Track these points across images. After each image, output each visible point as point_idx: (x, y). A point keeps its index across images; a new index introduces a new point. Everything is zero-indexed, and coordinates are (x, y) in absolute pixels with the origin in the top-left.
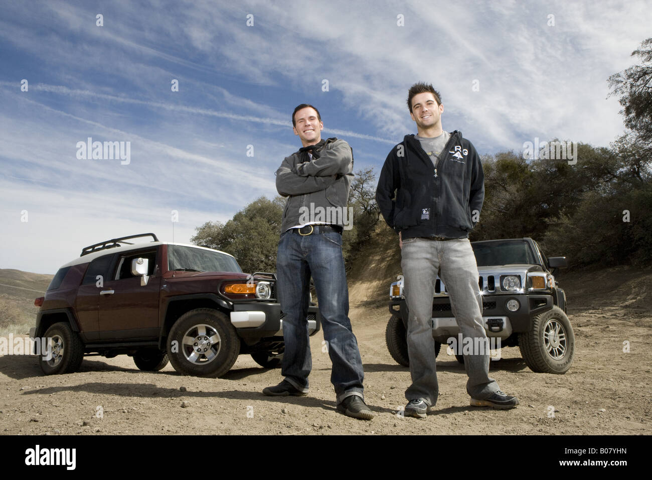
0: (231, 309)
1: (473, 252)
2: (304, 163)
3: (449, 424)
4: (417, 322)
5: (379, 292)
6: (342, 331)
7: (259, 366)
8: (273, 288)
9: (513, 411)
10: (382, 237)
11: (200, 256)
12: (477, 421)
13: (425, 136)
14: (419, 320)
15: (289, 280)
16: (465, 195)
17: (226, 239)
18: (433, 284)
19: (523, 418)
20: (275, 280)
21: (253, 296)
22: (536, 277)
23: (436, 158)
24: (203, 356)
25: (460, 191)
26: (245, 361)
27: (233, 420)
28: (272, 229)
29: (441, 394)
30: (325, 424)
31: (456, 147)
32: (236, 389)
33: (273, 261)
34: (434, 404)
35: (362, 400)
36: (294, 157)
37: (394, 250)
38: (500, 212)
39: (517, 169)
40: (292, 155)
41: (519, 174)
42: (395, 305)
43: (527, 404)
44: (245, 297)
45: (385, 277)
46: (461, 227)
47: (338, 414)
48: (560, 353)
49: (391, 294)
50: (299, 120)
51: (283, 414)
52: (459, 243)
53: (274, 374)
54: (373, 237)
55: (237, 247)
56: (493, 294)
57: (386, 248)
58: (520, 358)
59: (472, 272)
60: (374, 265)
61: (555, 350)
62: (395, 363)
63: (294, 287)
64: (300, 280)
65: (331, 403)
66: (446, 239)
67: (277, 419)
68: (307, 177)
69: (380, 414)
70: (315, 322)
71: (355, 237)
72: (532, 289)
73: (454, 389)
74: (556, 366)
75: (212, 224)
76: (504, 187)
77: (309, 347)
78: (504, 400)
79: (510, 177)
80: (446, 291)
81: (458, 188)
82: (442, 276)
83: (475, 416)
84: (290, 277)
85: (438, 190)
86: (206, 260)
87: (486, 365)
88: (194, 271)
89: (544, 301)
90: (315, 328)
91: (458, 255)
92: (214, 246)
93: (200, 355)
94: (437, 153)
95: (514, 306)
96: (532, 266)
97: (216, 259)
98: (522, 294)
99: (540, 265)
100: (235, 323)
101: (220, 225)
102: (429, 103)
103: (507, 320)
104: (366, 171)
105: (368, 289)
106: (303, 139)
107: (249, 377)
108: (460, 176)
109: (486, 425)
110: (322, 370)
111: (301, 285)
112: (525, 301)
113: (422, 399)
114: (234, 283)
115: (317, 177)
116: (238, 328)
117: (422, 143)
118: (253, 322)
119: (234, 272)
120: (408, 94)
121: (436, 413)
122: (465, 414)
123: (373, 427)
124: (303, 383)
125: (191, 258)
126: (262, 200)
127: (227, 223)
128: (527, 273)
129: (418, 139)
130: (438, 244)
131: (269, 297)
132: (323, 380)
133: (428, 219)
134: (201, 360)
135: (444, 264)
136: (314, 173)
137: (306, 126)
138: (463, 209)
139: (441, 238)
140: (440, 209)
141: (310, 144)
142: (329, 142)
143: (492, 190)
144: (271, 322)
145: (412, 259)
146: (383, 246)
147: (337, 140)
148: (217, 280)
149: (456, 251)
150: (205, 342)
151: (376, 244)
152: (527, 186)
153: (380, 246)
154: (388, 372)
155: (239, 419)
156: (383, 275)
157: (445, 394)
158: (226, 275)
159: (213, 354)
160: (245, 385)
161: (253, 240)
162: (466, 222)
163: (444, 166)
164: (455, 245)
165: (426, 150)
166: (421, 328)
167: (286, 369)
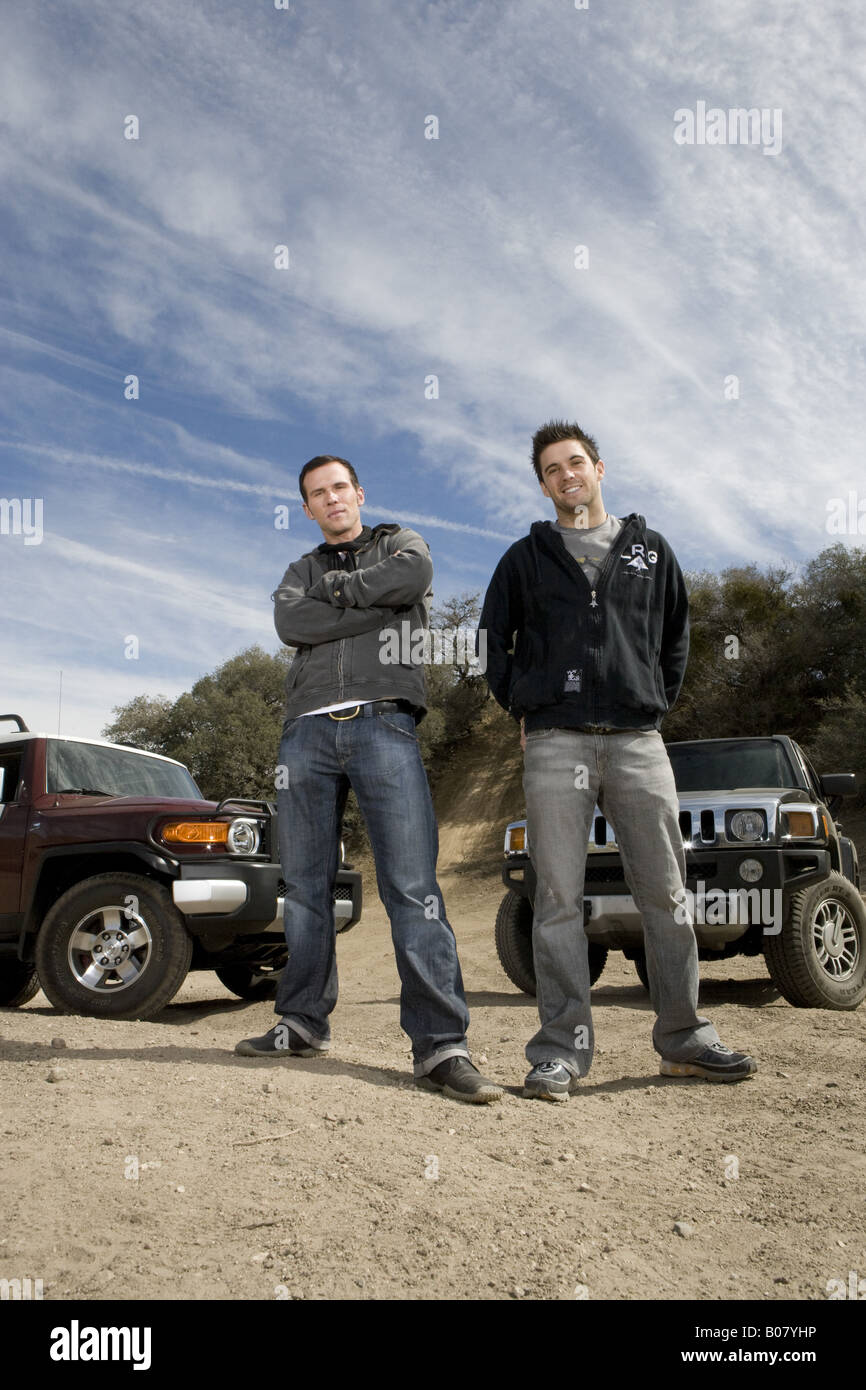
0: (175, 874)
1: (667, 758)
3: (614, 1113)
4: (554, 901)
5: (487, 845)
7: (234, 997)
8: (264, 833)
9: (746, 1086)
10: (495, 732)
11: (114, 762)
12: (672, 1106)
13: (571, 526)
14: (557, 895)
15: (304, 815)
16: (652, 643)
17: (176, 732)
18: (588, 824)
19: (765, 1099)
20: (268, 815)
21: (222, 847)
22: (796, 812)
23: (594, 570)
24: (113, 975)
25: (642, 635)
26: (203, 984)
27: (155, 1108)
28: (272, 714)
29: (602, 1051)
30: (352, 1114)
31: (633, 547)
32: (175, 1043)
34: (585, 1071)
36: (310, 562)
38: (730, 685)
39: (763, 601)
41: (768, 611)
42: (514, 869)
43: (775, 1070)
44: (206, 851)
45: (501, 814)
46: (644, 707)
48: (845, 967)
49: (507, 846)
50: (313, 492)
51: (265, 1094)
52: (639, 740)
53: (262, 1012)
54: (477, 733)
55: (198, 750)
56: (712, 848)
57: (504, 755)
58: (767, 979)
59: (665, 797)
60: (477, 790)
61: (836, 961)
62: (516, 990)
63: (313, 830)
66: (613, 732)
67: (251, 1104)
70: (349, 903)
71: (441, 731)
72: (788, 837)
73: (629, 1042)
74: (838, 993)
75: (149, 701)
76: (738, 636)
78: (727, 1063)
79: (749, 616)
80: (617, 840)
81: (638, 629)
82: (605, 806)
83: (669, 1097)
84: (307, 808)
85: (599, 635)
86: (127, 772)
87: (692, 990)
88: (101, 794)
89: (812, 861)
90: (349, 915)
91: (638, 763)
92: (152, 745)
93: (106, 971)
94: (596, 559)
95: (753, 871)
96: (789, 791)
97: (149, 770)
98: (769, 848)
99: (805, 790)
100: (182, 903)
101: (164, 702)
102: (575, 462)
104: (463, 600)
105: (466, 838)
106: (325, 528)
107: (209, 1018)
108: (641, 606)
109: (689, 1115)
110: (364, 1003)
112: (776, 862)
113: (560, 1060)
114: (183, 822)
116: (188, 915)
117: (566, 537)
118: (220, 903)
119: (185, 799)
120: (532, 444)
121: (589, 1090)
122: (648, 1093)
123: (453, 1120)
124: (321, 1030)
125: (94, 768)
126: (253, 655)
127: (180, 700)
128: (779, 805)
129: (558, 530)
130: (598, 742)
131: (255, 850)
132: (362, 1025)
133: (579, 691)
134: (109, 982)
135: (610, 782)
138: (647, 671)
139: (604, 730)
140: (603, 672)
142: (384, 534)
143: (716, 642)
144: (259, 903)
145: (546, 771)
146: (496, 752)
147: (399, 529)
148: (148, 815)
149: (635, 756)
150: (118, 944)
151: (482, 747)
152: (782, 635)
153: (492, 751)
154: (497, 1008)
155: (169, 1104)
156: (496, 810)
157: (609, 1052)
158: (167, 804)
159: (134, 969)
160: (196, 1034)
161: (232, 735)
162: (654, 699)
163: (609, 586)
164: (632, 744)
165: (573, 553)
166: (561, 913)
167: (285, 1002)
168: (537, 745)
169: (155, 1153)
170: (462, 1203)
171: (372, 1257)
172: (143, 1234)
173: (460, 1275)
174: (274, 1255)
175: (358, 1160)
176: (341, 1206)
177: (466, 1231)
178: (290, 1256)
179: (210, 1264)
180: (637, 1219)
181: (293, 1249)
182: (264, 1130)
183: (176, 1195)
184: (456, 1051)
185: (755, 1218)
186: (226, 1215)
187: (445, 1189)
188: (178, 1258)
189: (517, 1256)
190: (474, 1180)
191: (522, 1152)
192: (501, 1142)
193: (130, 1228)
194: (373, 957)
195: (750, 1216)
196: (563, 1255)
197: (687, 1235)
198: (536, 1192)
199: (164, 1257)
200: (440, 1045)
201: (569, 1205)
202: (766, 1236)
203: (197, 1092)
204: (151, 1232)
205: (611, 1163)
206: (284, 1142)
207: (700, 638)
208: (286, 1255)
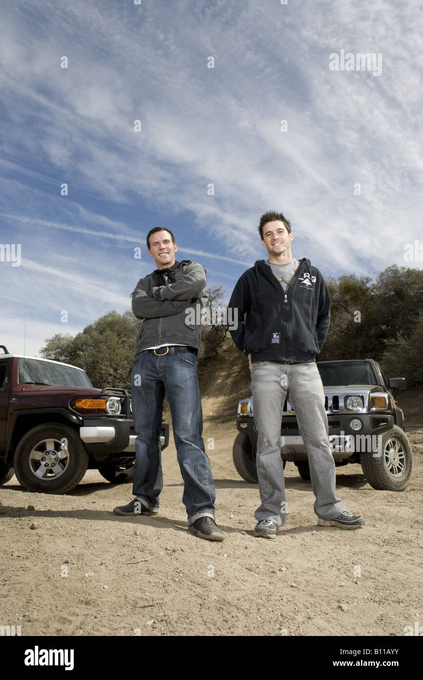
0: (81, 424)
1: (319, 376)
2: (161, 287)
3: (298, 544)
4: (267, 444)
5: (224, 408)
6: (195, 452)
7: (106, 481)
8: (123, 404)
9: (359, 531)
10: (228, 353)
11: (50, 369)
12: (325, 541)
13: (276, 262)
14: (268, 441)
15: (143, 400)
16: (313, 320)
17: (76, 351)
18: (282, 406)
19: (369, 538)
20: (125, 396)
21: (102, 411)
22: (377, 397)
23: (286, 285)
24: (51, 471)
25: (309, 317)
26: (93, 475)
27: (85, 544)
28: (121, 343)
30: (178, 547)
31: (305, 274)
32: (86, 508)
33: (121, 374)
35: (214, 521)
37: (240, 366)
38: (342, 332)
39: (358, 292)
40: (147, 276)
41: (360, 297)
42: (243, 422)
43: (372, 523)
44: (95, 413)
45: (231, 393)
46: (309, 351)
47: (190, 536)
48: (399, 471)
49: (239, 412)
50: (154, 243)
51: (135, 536)
52: (307, 367)
53: (121, 490)
54: (220, 353)
55: (86, 360)
56: (337, 414)
57: (233, 364)
58: (361, 475)
59: (319, 395)
60: (219, 381)
61: (395, 468)
62: (240, 478)
63: (148, 407)
64: (154, 399)
65: (182, 523)
66: (295, 363)
67: (130, 541)
68: (164, 301)
69: (231, 534)
70: (164, 438)
71: (203, 353)
72: (374, 409)
73: (300, 508)
74: (396, 483)
75: (62, 337)
76: (346, 308)
77: (161, 466)
78: (350, 520)
79: (351, 299)
80: (292, 410)
81: (307, 313)
83: (323, 537)
84: (144, 396)
85: (288, 315)
86: (57, 373)
87: (332, 485)
88: (44, 384)
89: (385, 420)
90: (164, 444)
91: (306, 378)
92: (63, 358)
93: (47, 470)
94: (287, 279)
95: (357, 425)
96: (374, 387)
97: (66, 373)
98: (365, 414)
99: (381, 386)
100: (84, 438)
101: (70, 337)
102: (280, 231)
104: (215, 289)
105: (214, 404)
106: (157, 261)
107: (96, 492)
108: (308, 302)
109: (334, 546)
110: (169, 485)
111: (154, 405)
112: (368, 420)
113: (271, 519)
114: (85, 399)
115: (174, 301)
116: (87, 443)
117: (273, 269)
118: (102, 438)
119: (85, 388)
120: (260, 221)
122: (313, 534)
123: (225, 549)
124: (154, 502)
125: (42, 371)
126: (112, 315)
127: (77, 336)
128: (370, 394)
129: (269, 265)
130: (287, 367)
131: (119, 412)
132: (171, 496)
133: (278, 343)
134: (49, 475)
135: (293, 388)
136: (170, 297)
137: (160, 249)
138: (311, 334)
139: (290, 362)
140: (290, 334)
141: (165, 267)
142: (184, 265)
143: (335, 311)
144: (121, 438)
145: (263, 382)
146: (229, 362)
147: (191, 263)
148: (68, 395)
149: (304, 374)
150: (53, 457)
151: (222, 360)
152: (366, 308)
153: (227, 362)
154: (235, 489)
155: (91, 542)
156: (229, 391)
157: (291, 513)
158: (78, 390)
159: (61, 469)
160: (95, 502)
161: (102, 353)
162: (314, 347)
163: (293, 292)
164: (303, 369)
165: (277, 276)
166: (270, 449)
167: (137, 489)
168: (258, 369)
169: (90, 568)
170: (239, 594)
171: (202, 623)
172: (92, 611)
173: (245, 632)
174: (156, 622)
175: (186, 571)
176: (183, 596)
177: (244, 610)
178: (164, 622)
179: (127, 626)
180: (320, 601)
181: (165, 619)
182: (139, 556)
183: (104, 590)
184: (207, 514)
185: (374, 601)
186: (130, 601)
187: (229, 587)
188: (111, 623)
189: (270, 622)
190: (243, 582)
191: (261, 567)
192: (250, 562)
193: (85, 607)
194: (170, 461)
195: (372, 599)
196: (290, 621)
197: (345, 610)
198: (271, 588)
199: (104, 622)
201: (288, 594)
202: (382, 610)
203: (103, 535)
204: (96, 609)
205: (303, 572)
206: (149, 562)
208: (162, 621)
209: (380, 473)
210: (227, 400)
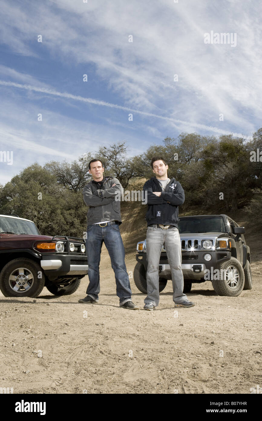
0: (41, 258)
4: (152, 268)
5: (127, 242)
7: (52, 295)
8: (65, 246)
14: (153, 266)
20: (67, 240)
21: (54, 250)
22: (222, 241)
24: (22, 288)
28: (43, 190)
31: (172, 184)
37: (140, 208)
39: (234, 150)
41: (236, 154)
42: (140, 256)
45: (132, 230)
48: (235, 285)
49: (138, 249)
52: (173, 231)
57: (134, 207)
61: (232, 284)
68: (104, 198)
72: (219, 248)
74: (232, 292)
78: (188, 304)
79: (229, 156)
89: (226, 255)
93: (20, 286)
95: (208, 258)
96: (222, 234)
98: (214, 251)
99: (228, 233)
100: (44, 267)
102: (161, 165)
103: (204, 266)
112: (215, 255)
113: (151, 303)
114: (42, 243)
115: (109, 198)
116: (45, 270)
118: (54, 267)
124: (97, 297)
127: (7, 185)
128: (217, 239)
130: (164, 232)
131: (63, 251)
133: (160, 216)
134: (21, 290)
137: (96, 171)
144: (65, 267)
150: (24, 279)
153: (129, 205)
156: (130, 228)
159: (29, 286)
161: (28, 199)
166: (153, 270)
167: (89, 291)
184: (129, 300)
200: (126, 299)
207: (210, 164)
209: (222, 286)
210: (129, 235)
